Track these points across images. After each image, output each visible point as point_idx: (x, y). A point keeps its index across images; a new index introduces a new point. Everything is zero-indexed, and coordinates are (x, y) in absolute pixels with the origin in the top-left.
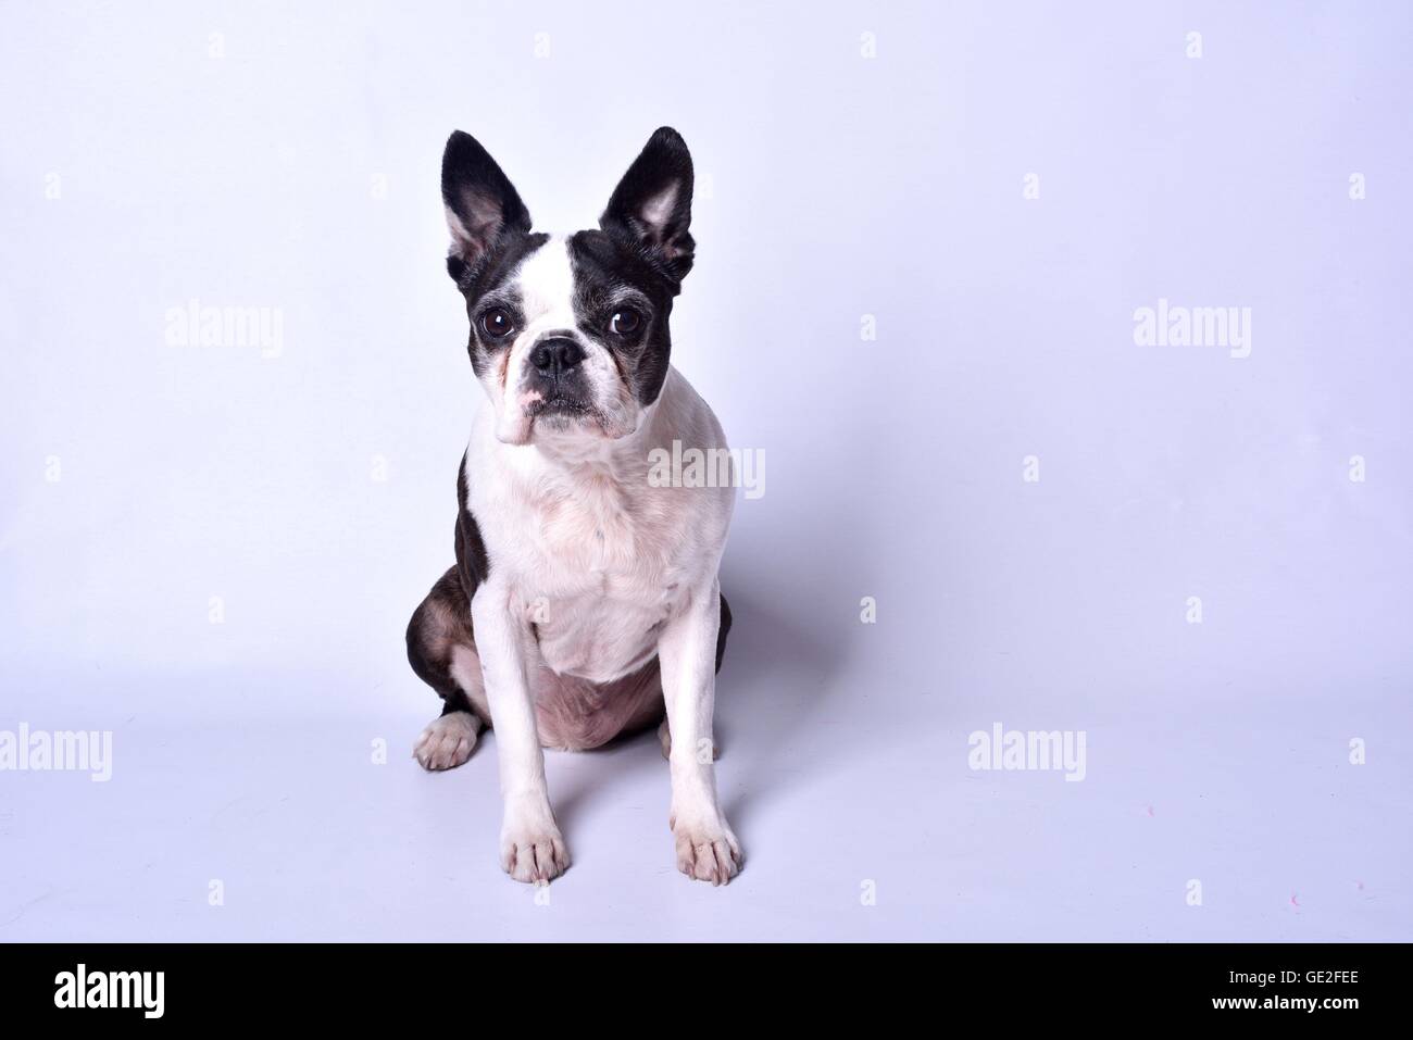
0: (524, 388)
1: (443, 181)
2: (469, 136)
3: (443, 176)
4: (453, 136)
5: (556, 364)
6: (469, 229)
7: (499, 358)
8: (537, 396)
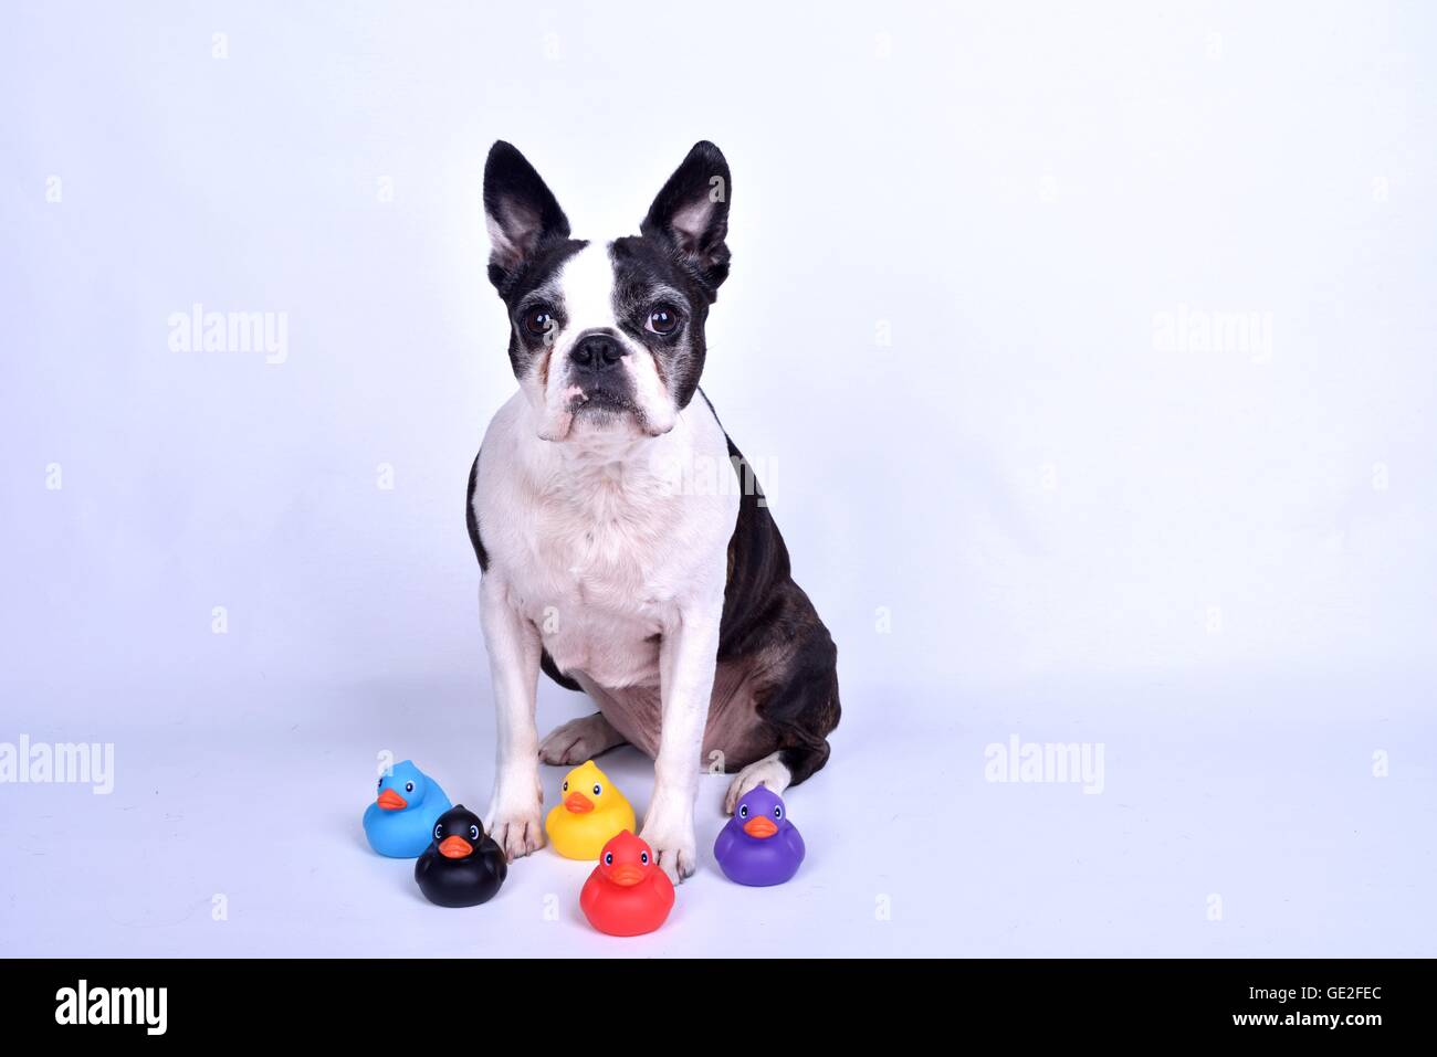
0: (565, 384)
1: (485, 190)
2: (511, 145)
3: (485, 184)
4: (495, 146)
5: (598, 360)
6: (509, 237)
7: (540, 357)
8: (579, 391)
